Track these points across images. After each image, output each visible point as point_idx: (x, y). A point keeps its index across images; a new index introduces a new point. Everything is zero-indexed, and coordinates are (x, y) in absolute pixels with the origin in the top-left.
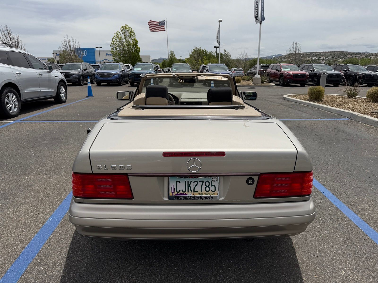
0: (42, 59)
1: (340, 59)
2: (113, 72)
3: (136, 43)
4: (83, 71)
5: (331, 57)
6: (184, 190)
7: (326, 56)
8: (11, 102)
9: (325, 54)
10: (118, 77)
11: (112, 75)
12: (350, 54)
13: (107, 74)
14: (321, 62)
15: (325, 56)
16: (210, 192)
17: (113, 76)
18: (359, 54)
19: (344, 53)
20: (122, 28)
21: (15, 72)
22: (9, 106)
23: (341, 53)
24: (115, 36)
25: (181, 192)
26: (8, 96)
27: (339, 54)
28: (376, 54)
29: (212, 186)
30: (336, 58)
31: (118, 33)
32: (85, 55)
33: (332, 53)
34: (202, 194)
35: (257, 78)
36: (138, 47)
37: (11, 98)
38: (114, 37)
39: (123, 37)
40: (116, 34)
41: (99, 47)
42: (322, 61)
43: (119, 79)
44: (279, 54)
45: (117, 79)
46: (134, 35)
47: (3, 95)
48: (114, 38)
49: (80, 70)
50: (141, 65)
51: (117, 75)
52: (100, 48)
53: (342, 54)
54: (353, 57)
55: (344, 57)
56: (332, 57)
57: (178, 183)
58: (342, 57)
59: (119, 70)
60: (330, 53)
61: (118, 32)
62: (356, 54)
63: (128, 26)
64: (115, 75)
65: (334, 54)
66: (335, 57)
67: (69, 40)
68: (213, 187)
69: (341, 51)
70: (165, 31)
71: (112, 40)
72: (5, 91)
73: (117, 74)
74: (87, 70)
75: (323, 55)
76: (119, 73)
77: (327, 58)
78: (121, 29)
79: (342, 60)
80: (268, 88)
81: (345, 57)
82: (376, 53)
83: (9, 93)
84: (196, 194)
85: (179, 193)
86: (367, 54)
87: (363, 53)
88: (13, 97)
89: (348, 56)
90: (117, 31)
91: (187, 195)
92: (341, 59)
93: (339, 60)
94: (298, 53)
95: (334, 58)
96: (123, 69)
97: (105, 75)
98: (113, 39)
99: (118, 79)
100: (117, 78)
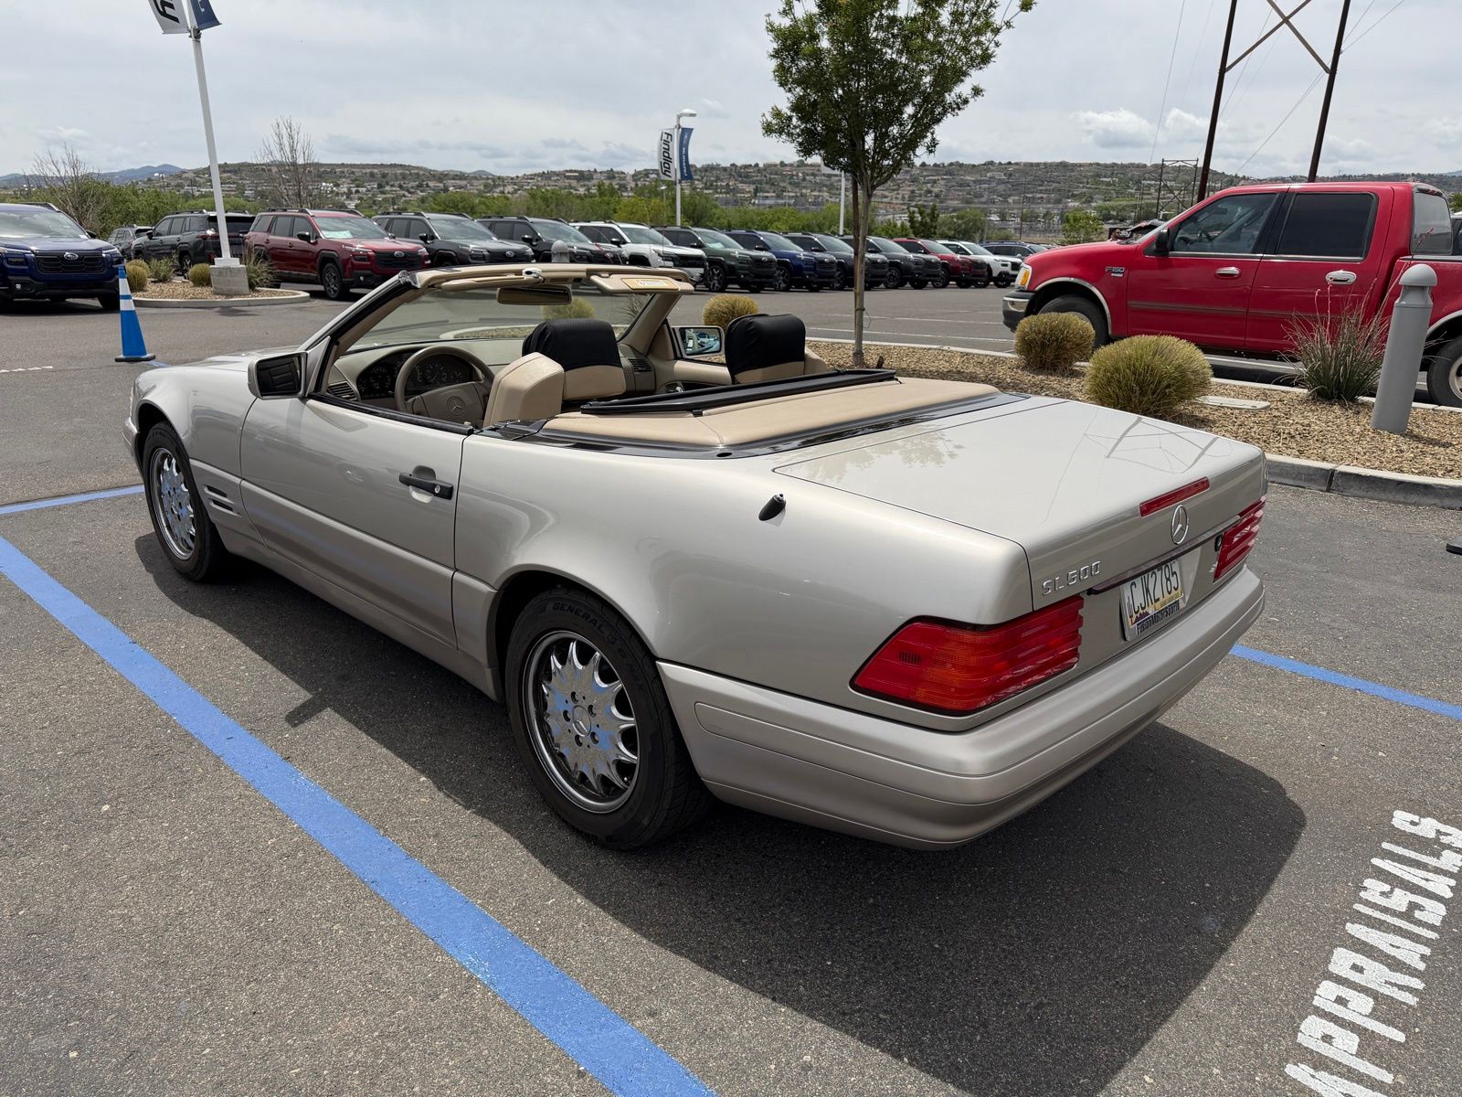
1: (406, 194)
5: (375, 186)
6: (1143, 605)
7: (358, 182)
9: (353, 173)
12: (434, 176)
14: (347, 202)
15: (353, 181)
16: (1174, 592)
18: (461, 176)
19: (416, 171)
23: (407, 172)
27: (401, 174)
28: (512, 179)
29: (1172, 575)
30: (394, 189)
33: (376, 171)
35: (229, 269)
42: (348, 198)
44: (165, 165)
53: (411, 174)
54: (446, 190)
55: (418, 186)
56: (380, 186)
58: (413, 187)
60: (368, 171)
62: (454, 179)
65: (384, 176)
66: (387, 184)
68: (1175, 577)
69: (403, 163)
75: (344, 177)
77: (364, 189)
79: (414, 198)
80: (293, 308)
81: (420, 186)
82: (512, 176)
86: (488, 179)
87: (474, 173)
89: (431, 184)
92: (410, 193)
93: (404, 196)
94: (305, 166)
95: (388, 188)
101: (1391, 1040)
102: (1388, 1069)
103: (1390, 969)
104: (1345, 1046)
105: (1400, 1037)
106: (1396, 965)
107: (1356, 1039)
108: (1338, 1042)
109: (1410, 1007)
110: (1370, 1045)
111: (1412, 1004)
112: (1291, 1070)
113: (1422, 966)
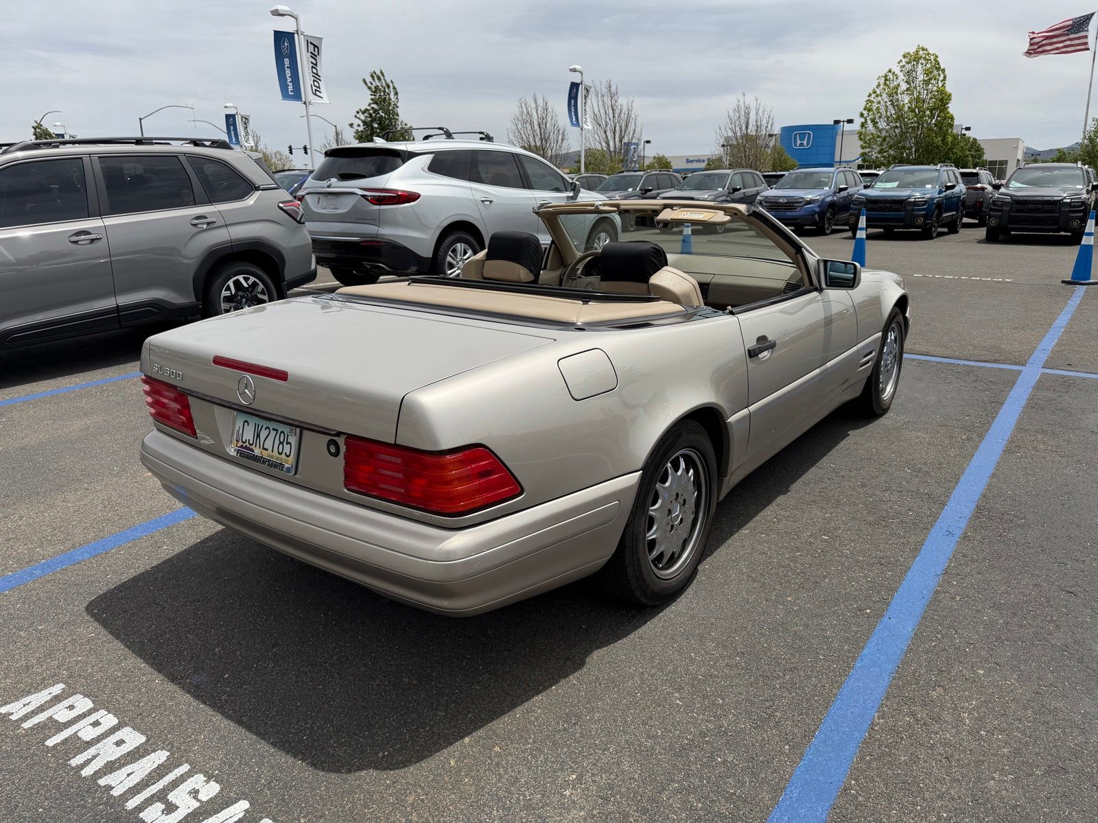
0: (696, 161)
2: (809, 195)
3: (943, 100)
4: (729, 193)
6: (251, 442)
8: (461, 263)
10: (817, 209)
11: (801, 202)
13: (786, 201)
16: (283, 456)
17: (802, 206)
20: (903, 60)
21: (479, 197)
22: (455, 271)
24: (879, 85)
25: (247, 443)
26: (454, 251)
29: (288, 443)
31: (890, 75)
32: (808, 144)
34: (272, 457)
36: (948, 113)
37: (460, 256)
38: (877, 90)
39: (904, 86)
40: (884, 79)
41: (844, 121)
43: (819, 215)
45: (813, 215)
46: (942, 76)
47: (442, 247)
48: (875, 92)
49: (723, 189)
50: (901, 171)
51: (817, 204)
52: (845, 123)
57: (246, 424)
59: (828, 188)
61: (890, 71)
63: (927, 50)
64: (808, 204)
67: (748, 108)
68: (289, 445)
70: (1088, 49)
71: (868, 98)
72: (448, 240)
73: (818, 200)
74: (742, 191)
76: (824, 199)
78: (901, 61)
83: (459, 245)
84: (265, 454)
85: (244, 445)
88: (465, 253)
90: (888, 70)
91: (253, 451)
96: (841, 187)
97: (781, 203)
98: (870, 95)
99: (816, 216)
100: (813, 213)
101: (50, 738)
102: (32, 728)
103: (111, 761)
104: (61, 713)
105: (50, 743)
106: (111, 767)
107: (61, 720)
108: (67, 712)
109: (69, 760)
110: (55, 726)
111: (71, 761)
112: (62, 686)
113: (102, 782)
